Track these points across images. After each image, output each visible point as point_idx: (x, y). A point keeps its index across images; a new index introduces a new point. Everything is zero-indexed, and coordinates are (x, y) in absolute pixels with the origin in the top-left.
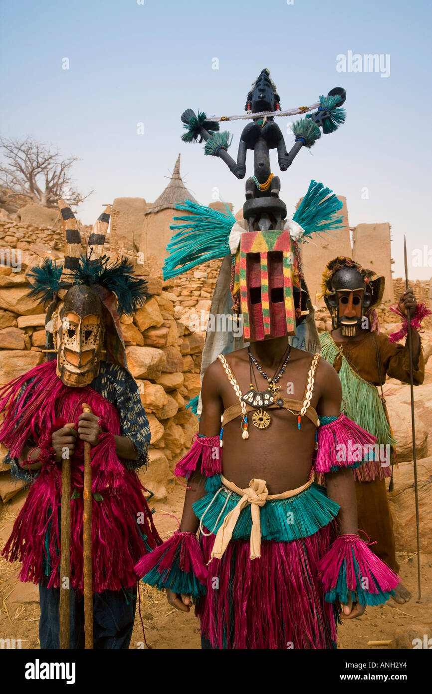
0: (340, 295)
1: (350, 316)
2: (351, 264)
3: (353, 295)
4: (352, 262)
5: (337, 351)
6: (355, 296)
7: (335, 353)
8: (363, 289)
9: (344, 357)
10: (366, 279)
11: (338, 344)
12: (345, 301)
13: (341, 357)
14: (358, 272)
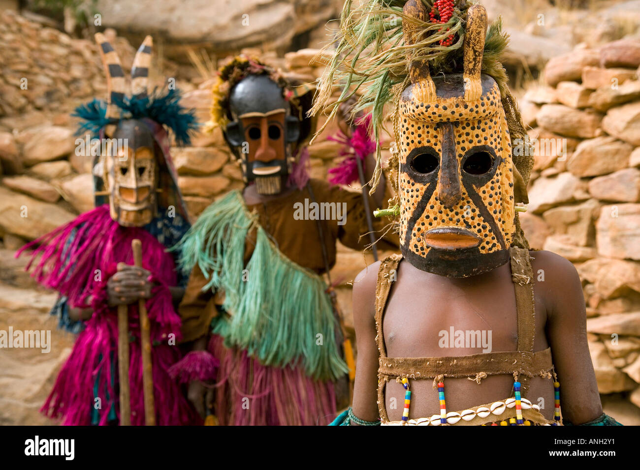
0: (245, 124)
1: (267, 159)
2: (257, 69)
3: (269, 123)
4: (260, 64)
5: (249, 219)
6: (271, 124)
7: (247, 224)
8: (283, 110)
9: (260, 229)
10: (287, 93)
11: (250, 208)
12: (255, 134)
13: (256, 229)
14: (272, 82)
